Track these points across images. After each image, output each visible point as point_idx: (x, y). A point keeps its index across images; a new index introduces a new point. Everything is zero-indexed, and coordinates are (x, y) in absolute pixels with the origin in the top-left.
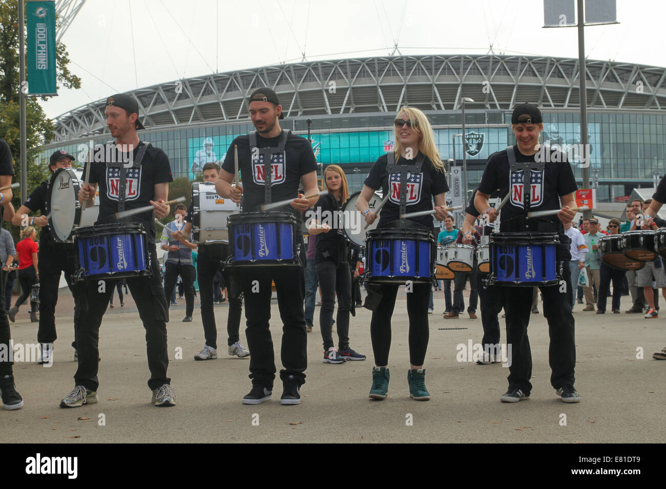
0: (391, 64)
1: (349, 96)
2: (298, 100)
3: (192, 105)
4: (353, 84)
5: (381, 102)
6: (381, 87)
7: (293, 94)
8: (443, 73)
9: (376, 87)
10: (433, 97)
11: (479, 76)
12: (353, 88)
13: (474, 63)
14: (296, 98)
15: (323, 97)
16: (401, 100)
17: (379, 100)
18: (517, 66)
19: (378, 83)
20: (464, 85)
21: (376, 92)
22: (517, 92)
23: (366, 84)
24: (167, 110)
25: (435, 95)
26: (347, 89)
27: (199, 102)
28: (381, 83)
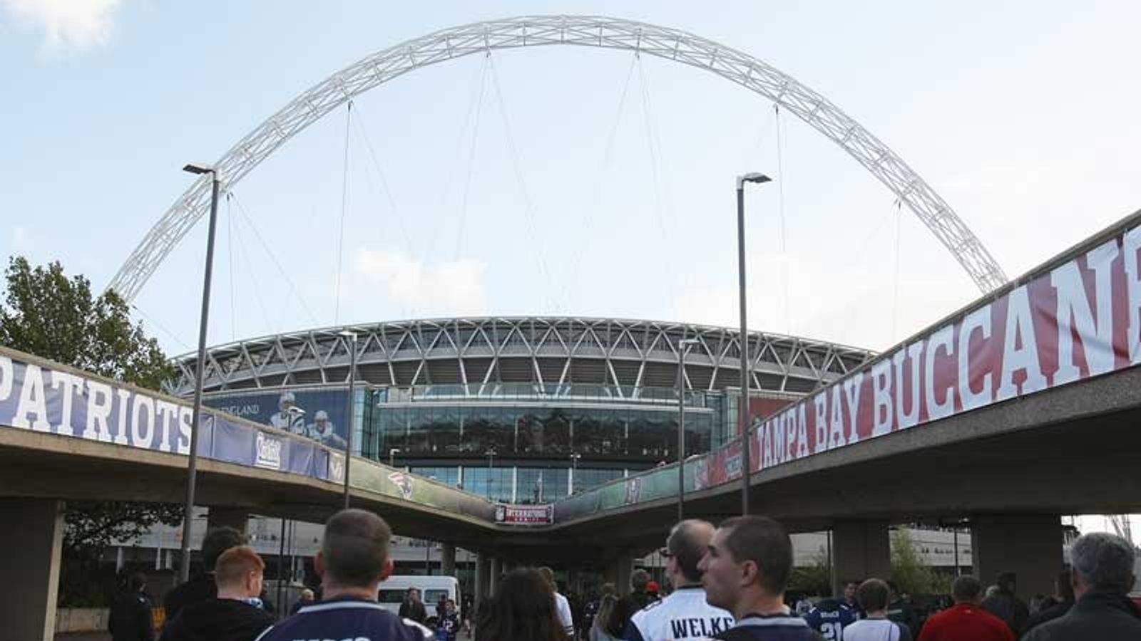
0: (552, 330)
1: (494, 370)
2: (426, 371)
3: (284, 372)
4: (501, 353)
5: (538, 380)
6: (539, 359)
7: (418, 362)
8: (621, 344)
9: (530, 359)
10: (606, 376)
11: (667, 353)
12: (500, 359)
13: (663, 336)
14: (422, 369)
15: (460, 369)
16: (563, 376)
17: (534, 378)
18: (718, 343)
19: (533, 354)
20: (648, 363)
21: (531, 365)
22: (717, 375)
23: (518, 352)
24: (251, 377)
25: (610, 373)
26: (491, 359)
27: (294, 368)
28: (538, 353)
